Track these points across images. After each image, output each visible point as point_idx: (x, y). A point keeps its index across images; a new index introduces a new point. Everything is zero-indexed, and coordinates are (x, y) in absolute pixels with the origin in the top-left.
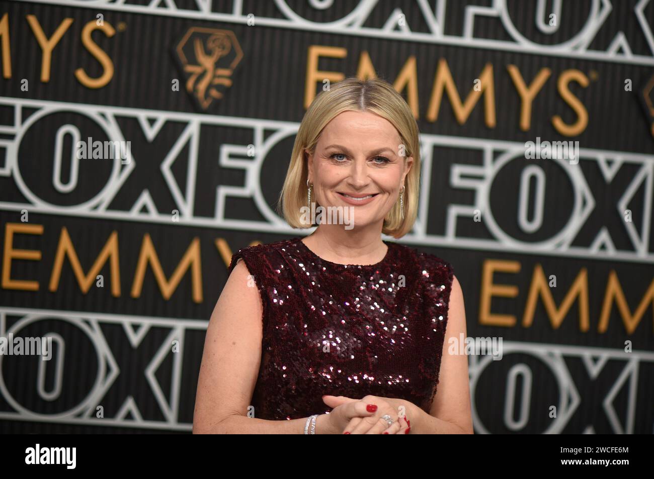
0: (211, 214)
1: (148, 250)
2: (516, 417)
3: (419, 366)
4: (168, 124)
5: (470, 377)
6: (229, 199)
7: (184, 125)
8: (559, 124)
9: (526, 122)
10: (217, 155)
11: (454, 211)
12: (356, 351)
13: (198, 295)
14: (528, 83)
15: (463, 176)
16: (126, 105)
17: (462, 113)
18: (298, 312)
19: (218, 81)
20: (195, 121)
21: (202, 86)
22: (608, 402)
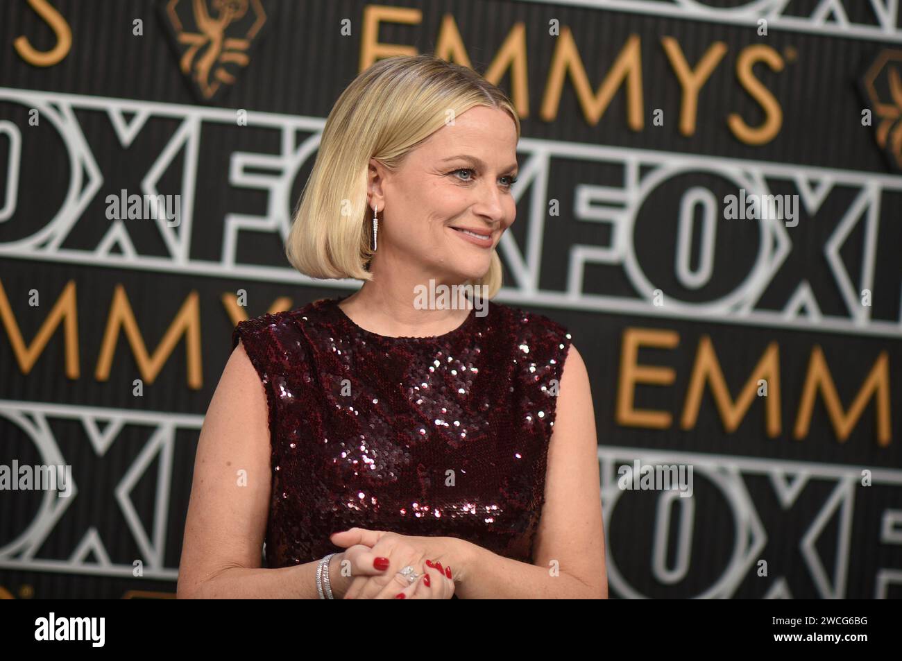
0: (217, 257)
1: (121, 310)
2: (671, 564)
3: (501, 489)
4: (153, 120)
5: (603, 504)
6: (243, 234)
7: (178, 122)
8: (738, 126)
9: (688, 122)
10: (225, 167)
11: (581, 255)
12: (401, 469)
13: (195, 377)
14: (693, 64)
15: (594, 203)
16: (90, 92)
17: (594, 108)
18: (315, 413)
19: (227, 57)
20: (193, 117)
21: (205, 64)
22: (808, 542)
